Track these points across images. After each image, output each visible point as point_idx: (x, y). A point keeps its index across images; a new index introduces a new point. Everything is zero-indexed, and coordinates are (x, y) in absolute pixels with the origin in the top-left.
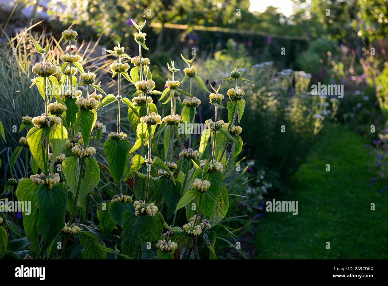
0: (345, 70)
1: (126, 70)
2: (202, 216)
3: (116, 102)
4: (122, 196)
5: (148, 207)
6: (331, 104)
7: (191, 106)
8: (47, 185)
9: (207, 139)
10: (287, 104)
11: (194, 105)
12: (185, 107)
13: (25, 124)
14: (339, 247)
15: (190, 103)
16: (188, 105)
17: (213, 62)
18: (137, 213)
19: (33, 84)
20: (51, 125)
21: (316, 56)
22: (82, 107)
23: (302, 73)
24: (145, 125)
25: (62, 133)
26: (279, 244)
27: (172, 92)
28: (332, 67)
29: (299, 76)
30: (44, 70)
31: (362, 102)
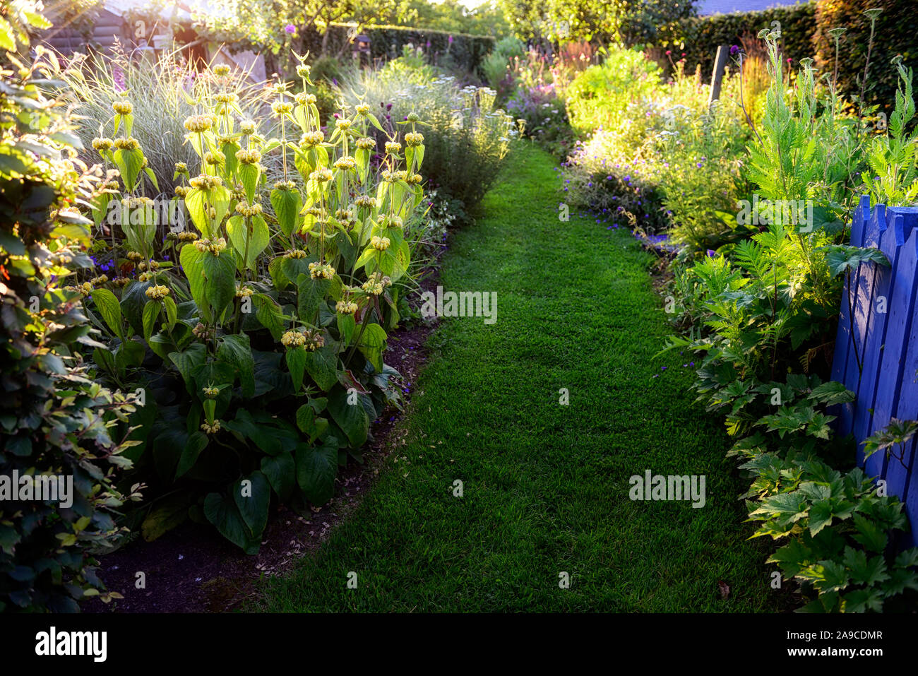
0: (533, 78)
1: (290, 110)
2: (382, 274)
3: (281, 147)
4: (295, 251)
5: (324, 270)
6: (517, 124)
7: (365, 148)
8: (213, 252)
9: (385, 192)
10: (471, 126)
11: (368, 147)
12: (358, 149)
13: (179, 171)
14: (525, 282)
15: (364, 144)
16: (362, 148)
17: (388, 72)
18: (312, 276)
19: (186, 141)
20: (211, 187)
21: (502, 60)
22: (244, 161)
23: (487, 89)
24: (316, 182)
25: (224, 195)
26: (463, 280)
27: (343, 132)
28: (519, 74)
29: (484, 93)
30: (198, 125)
31: (552, 115)
